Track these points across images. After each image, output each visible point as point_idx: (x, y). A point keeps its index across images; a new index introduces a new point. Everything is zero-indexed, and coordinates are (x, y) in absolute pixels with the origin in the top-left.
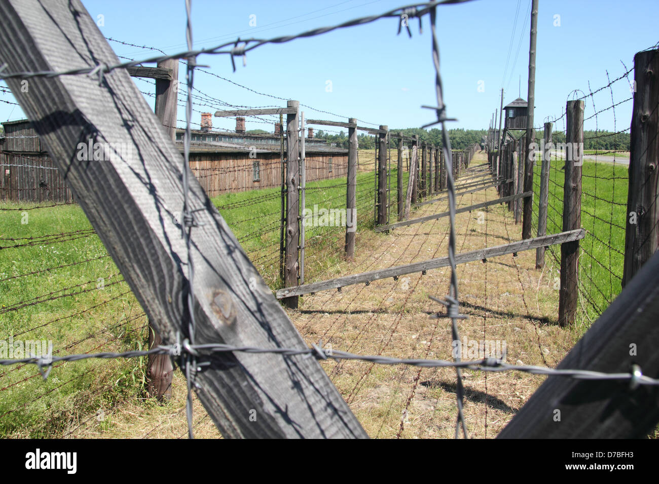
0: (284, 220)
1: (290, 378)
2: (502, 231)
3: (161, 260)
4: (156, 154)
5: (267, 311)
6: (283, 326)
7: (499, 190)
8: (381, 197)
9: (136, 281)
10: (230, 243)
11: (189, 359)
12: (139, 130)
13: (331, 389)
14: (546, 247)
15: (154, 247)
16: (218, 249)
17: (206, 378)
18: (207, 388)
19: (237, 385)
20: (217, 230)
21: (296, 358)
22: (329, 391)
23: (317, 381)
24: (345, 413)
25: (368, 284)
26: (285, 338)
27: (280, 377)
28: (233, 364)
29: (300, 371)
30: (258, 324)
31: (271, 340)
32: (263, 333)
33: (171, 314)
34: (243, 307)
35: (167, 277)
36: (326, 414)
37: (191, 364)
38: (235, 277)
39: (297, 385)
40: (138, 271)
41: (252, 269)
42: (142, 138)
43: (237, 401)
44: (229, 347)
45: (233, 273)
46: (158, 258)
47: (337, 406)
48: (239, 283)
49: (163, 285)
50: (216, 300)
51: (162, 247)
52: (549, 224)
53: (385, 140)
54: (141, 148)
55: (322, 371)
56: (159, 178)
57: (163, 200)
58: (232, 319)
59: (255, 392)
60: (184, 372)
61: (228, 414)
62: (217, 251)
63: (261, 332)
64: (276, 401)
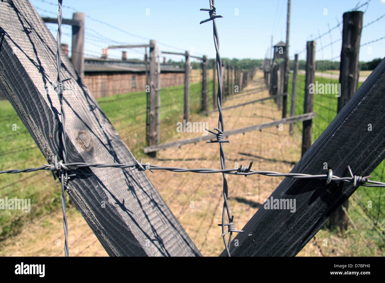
0: (148, 108)
1: (127, 184)
2: (270, 114)
3: (46, 112)
4: (46, 49)
5: (115, 145)
6: (124, 154)
7: (270, 92)
8: (204, 96)
9: (31, 126)
10: (92, 104)
11: (63, 172)
12: (35, 35)
13: (154, 191)
14: (295, 123)
15: (41, 104)
16: (84, 107)
17: (74, 183)
18: (74, 190)
19: (93, 188)
20: (84, 96)
21: (132, 173)
22: (153, 192)
23: (145, 187)
24: (162, 206)
25: (195, 144)
26: (125, 161)
27: (120, 184)
28: (90, 175)
29: (134, 180)
30: (108, 152)
31: (116, 161)
32: (111, 157)
33: (52, 145)
34: (98, 142)
35: (49, 122)
36: (150, 206)
37: (65, 175)
38: (94, 124)
39: (131, 188)
40: (32, 119)
41: (106, 120)
42: (37, 39)
43: (92, 197)
44: (87, 164)
45: (93, 122)
46: (44, 110)
47: (157, 201)
48: (97, 128)
49: (47, 127)
50: (80, 136)
51: (46, 104)
52: (296, 110)
53: (206, 63)
54: (35, 45)
55: (149, 181)
56: (47, 64)
57: (48, 76)
58: (90, 148)
59: (103, 191)
60: (60, 180)
61: (87, 205)
62: (84, 108)
63: (110, 157)
64: (117, 197)
